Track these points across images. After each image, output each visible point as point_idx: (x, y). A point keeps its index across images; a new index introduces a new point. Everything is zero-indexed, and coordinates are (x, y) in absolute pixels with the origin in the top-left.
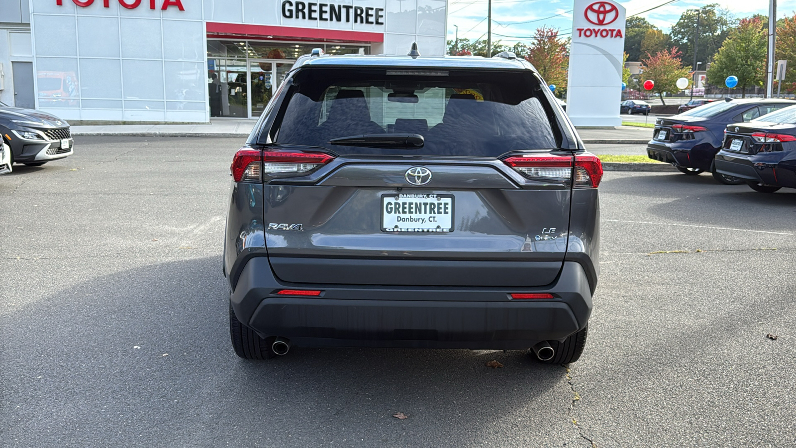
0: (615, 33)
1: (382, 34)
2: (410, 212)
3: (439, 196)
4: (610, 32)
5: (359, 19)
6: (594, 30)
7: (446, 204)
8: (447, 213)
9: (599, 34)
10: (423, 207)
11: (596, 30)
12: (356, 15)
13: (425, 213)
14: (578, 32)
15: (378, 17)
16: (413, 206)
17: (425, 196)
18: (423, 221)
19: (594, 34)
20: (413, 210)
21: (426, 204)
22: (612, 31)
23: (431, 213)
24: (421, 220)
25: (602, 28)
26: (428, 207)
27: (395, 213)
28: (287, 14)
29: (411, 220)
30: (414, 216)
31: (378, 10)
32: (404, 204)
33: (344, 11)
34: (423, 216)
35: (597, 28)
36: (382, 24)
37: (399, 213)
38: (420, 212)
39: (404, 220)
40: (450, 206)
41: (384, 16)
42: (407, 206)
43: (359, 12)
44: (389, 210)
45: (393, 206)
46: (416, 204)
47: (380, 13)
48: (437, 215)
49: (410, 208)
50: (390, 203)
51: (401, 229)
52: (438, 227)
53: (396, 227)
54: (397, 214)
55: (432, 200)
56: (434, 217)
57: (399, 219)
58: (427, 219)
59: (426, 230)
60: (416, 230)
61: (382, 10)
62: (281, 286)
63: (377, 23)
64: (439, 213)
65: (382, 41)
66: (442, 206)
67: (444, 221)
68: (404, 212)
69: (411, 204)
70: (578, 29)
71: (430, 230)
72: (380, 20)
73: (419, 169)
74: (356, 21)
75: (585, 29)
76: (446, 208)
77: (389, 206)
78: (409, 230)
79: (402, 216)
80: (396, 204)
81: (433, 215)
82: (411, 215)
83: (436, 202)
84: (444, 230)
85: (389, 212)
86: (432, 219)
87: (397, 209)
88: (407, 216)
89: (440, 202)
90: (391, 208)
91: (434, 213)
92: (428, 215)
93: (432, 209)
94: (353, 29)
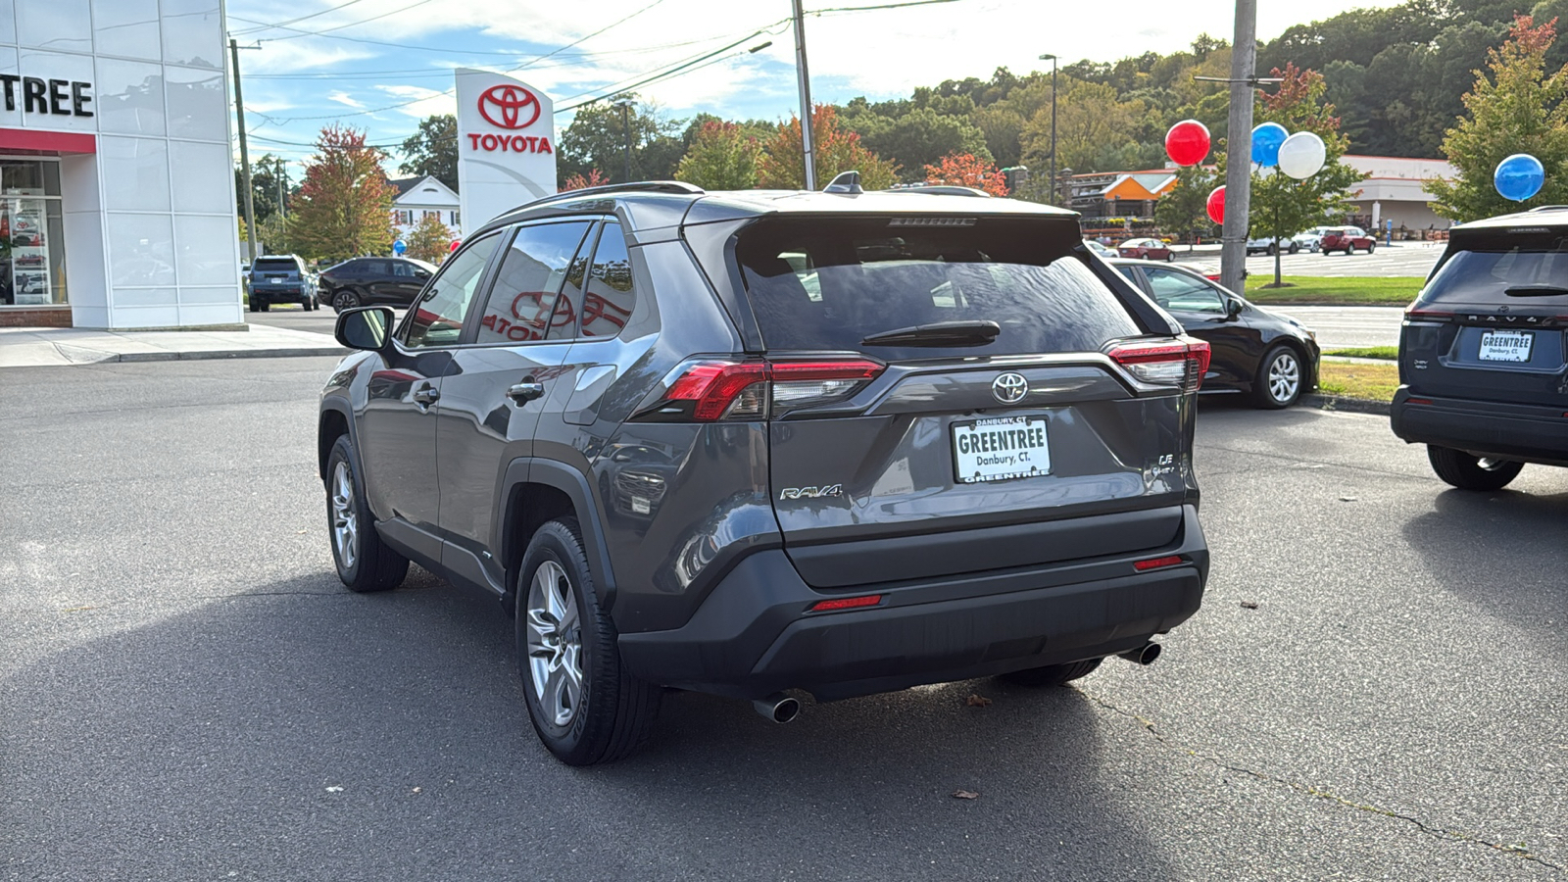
0: (537, 144)
1: (93, 136)
2: (994, 449)
3: (1030, 419)
4: (528, 143)
5: (36, 104)
6: (500, 137)
7: (1039, 430)
8: (1041, 444)
9: (509, 145)
10: (1009, 437)
11: (504, 137)
12: (29, 97)
13: (1013, 447)
14: (471, 140)
15: (79, 99)
16: (996, 438)
17: (1011, 420)
18: (1012, 460)
19: (500, 146)
20: (997, 445)
21: (1012, 433)
22: (533, 140)
23: (1020, 447)
24: (1008, 460)
25: (514, 134)
26: (1016, 437)
27: (973, 451)
29: (996, 460)
30: (999, 454)
31: (76, 86)
32: (984, 435)
34: (1010, 452)
35: (504, 134)
36: (90, 114)
37: (979, 451)
38: (1007, 448)
39: (986, 462)
40: (1044, 434)
41: (93, 99)
42: (988, 438)
43: (35, 89)
44: (965, 448)
45: (969, 441)
46: (999, 433)
47: (84, 92)
48: (1029, 449)
49: (993, 441)
50: (963, 437)
51: (985, 477)
52: (1033, 469)
53: (977, 474)
54: (977, 454)
55: (1020, 425)
56: (1026, 453)
57: (981, 461)
58: (1016, 458)
59: (1018, 476)
60: (1006, 477)
61: (87, 86)
62: (819, 596)
63: (79, 113)
64: (1032, 445)
65: (94, 152)
66: (1034, 434)
67: (1040, 458)
68: (986, 450)
69: (992, 434)
70: (470, 136)
71: (1025, 475)
72: (85, 107)
73: (1010, 376)
74: (29, 108)
75: (483, 135)
76: (1040, 437)
77: (964, 441)
78: (997, 478)
79: (984, 455)
80: (972, 436)
81: (1024, 450)
82: (994, 452)
83: (1025, 429)
84: (1043, 473)
85: (965, 452)
86: (1023, 457)
87: (975, 445)
88: (989, 454)
89: (1030, 428)
90: (967, 444)
91: (1026, 447)
92: (1018, 450)
93: (1021, 441)
94: (24, 124)
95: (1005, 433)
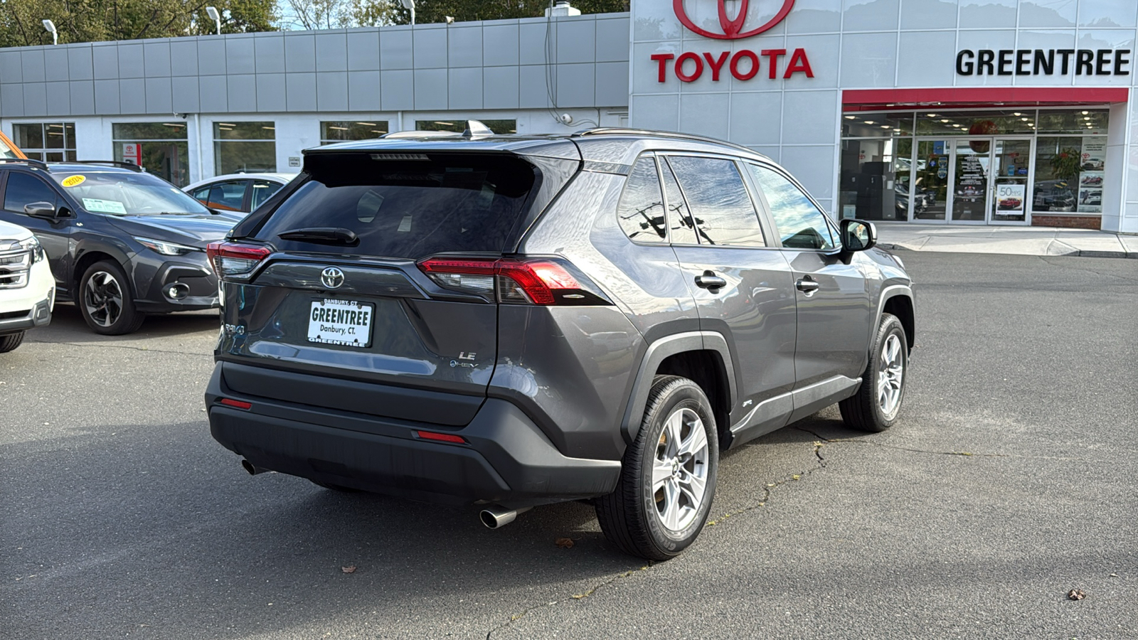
1: (1127, 89)
2: (333, 321)
3: (360, 304)
5: (1084, 68)
7: (366, 313)
8: (365, 324)
10: (345, 314)
12: (1080, 63)
13: (346, 323)
15: (1119, 62)
16: (336, 314)
17: (347, 302)
18: (343, 332)
20: (336, 319)
21: (348, 312)
23: (351, 323)
24: (341, 331)
26: (350, 315)
27: (320, 320)
28: (964, 69)
29: (333, 330)
30: (337, 325)
31: (1119, 53)
32: (329, 310)
33: (1058, 59)
34: (343, 326)
36: (1127, 73)
37: (323, 320)
38: (342, 322)
39: (326, 329)
40: (369, 316)
41: (1130, 61)
42: (331, 313)
43: (1085, 58)
44: (315, 317)
45: (319, 312)
46: (339, 311)
47: (1124, 57)
48: (356, 326)
49: (334, 316)
50: (316, 309)
51: (322, 340)
52: (356, 341)
53: (319, 337)
54: (321, 322)
55: (353, 307)
56: (353, 328)
57: (323, 328)
58: (346, 331)
59: (343, 344)
60: (335, 343)
61: (1128, 52)
62: (223, 395)
63: (1118, 72)
64: (359, 323)
65: (1126, 101)
66: (362, 316)
67: (361, 335)
68: (328, 321)
69: (334, 311)
71: (347, 344)
72: (1123, 68)
73: (332, 270)
74: (1079, 72)
76: (365, 319)
77: (316, 312)
78: (329, 342)
79: (326, 324)
80: (321, 310)
81: (352, 326)
82: (333, 324)
83: (357, 310)
84: (360, 345)
85: (315, 320)
86: (351, 331)
87: (322, 316)
88: (329, 325)
89: (360, 310)
90: (317, 315)
91: (354, 324)
92: (349, 325)
93: (352, 319)
94: (1074, 83)
95: (343, 311)
